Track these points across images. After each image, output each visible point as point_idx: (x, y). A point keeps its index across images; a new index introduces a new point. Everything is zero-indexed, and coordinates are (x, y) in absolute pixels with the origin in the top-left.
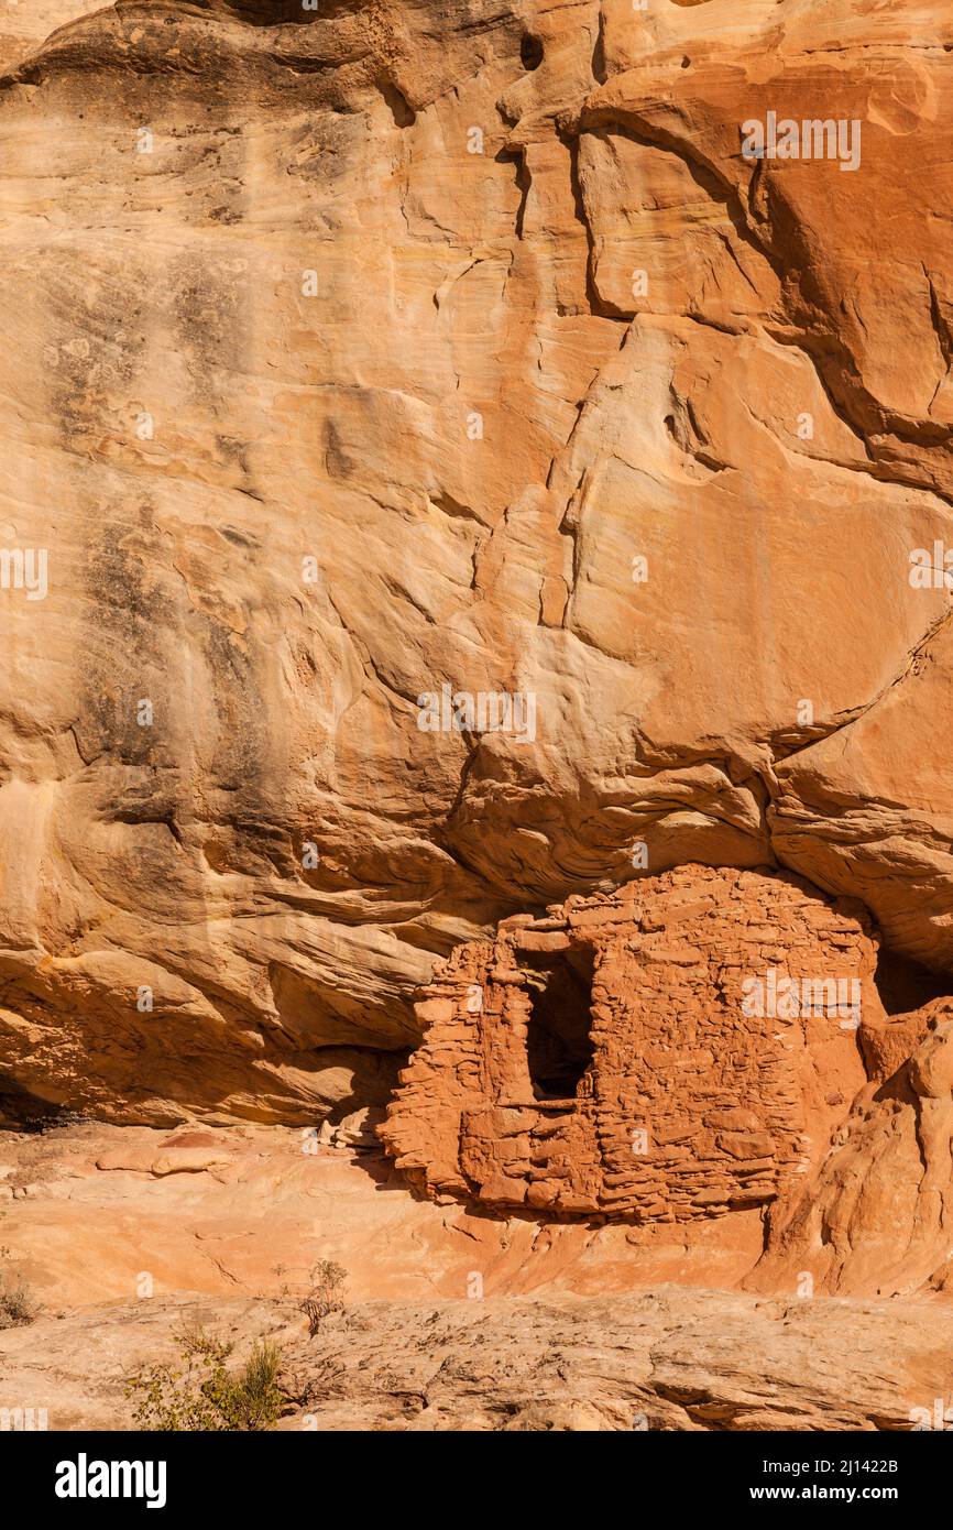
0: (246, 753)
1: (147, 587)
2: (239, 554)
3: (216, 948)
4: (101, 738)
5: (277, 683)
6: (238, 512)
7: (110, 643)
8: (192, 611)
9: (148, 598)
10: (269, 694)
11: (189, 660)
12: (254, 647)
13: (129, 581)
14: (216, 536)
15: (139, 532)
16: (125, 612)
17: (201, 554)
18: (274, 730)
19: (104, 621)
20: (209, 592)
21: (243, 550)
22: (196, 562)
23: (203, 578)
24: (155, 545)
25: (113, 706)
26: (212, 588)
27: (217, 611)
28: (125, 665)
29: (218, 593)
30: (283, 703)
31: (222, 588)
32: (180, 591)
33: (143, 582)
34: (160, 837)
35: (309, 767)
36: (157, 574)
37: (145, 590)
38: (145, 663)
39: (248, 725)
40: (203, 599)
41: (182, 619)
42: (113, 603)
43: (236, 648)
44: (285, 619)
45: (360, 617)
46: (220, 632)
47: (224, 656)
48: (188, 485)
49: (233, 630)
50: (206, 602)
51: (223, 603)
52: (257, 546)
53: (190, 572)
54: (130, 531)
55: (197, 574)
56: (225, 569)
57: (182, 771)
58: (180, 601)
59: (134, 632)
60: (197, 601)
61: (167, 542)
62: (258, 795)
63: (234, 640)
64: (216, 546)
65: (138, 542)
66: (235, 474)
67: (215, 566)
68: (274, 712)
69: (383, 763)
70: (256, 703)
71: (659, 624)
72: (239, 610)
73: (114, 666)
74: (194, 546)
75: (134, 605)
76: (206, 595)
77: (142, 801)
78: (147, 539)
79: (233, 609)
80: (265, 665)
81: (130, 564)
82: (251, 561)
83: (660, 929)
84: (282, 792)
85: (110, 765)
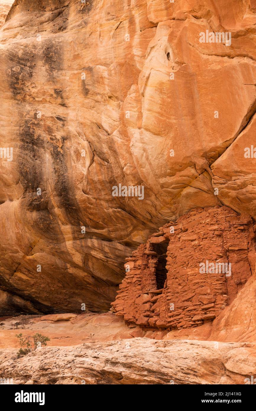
0: (62, 183)
1: (36, 137)
2: (60, 123)
3: (69, 250)
4: (26, 184)
5: (70, 161)
6: (60, 111)
7: (27, 155)
8: (48, 142)
9: (36, 140)
10: (68, 165)
11: (48, 157)
12: (64, 151)
13: (31, 135)
14: (55, 119)
15: (34, 120)
16: (31, 145)
17: (51, 125)
18: (70, 176)
19: (25, 148)
20: (52, 136)
21: (62, 122)
22: (49, 127)
23: (51, 132)
24: (38, 124)
25: (27, 173)
26: (53, 135)
27: (55, 141)
28: (30, 161)
29: (55, 136)
30: (72, 167)
31: (56, 134)
32: (46, 137)
33: (35, 135)
34: (46, 214)
35: (80, 186)
36: (39, 132)
37: (35, 138)
38: (36, 159)
39: (63, 175)
40: (51, 138)
41: (46, 145)
42: (27, 143)
43: (60, 152)
44: (73, 141)
45: (91, 137)
46: (56, 147)
47: (56, 155)
48: (47, 105)
49: (59, 146)
50: (51, 139)
51: (56, 139)
52: (65, 120)
53: (47, 131)
54: (31, 120)
55: (49, 130)
56: (57, 129)
57: (47, 191)
58: (45, 139)
59: (33, 151)
60: (49, 139)
61: (42, 123)
62: (68, 197)
63: (59, 149)
64: (55, 122)
65: (34, 124)
66: (59, 100)
67: (54, 128)
68: (70, 171)
69: (101, 182)
70: (65, 168)
71: (167, 120)
72: (60, 140)
73: (27, 161)
74: (49, 123)
75: (33, 142)
76: (52, 137)
77: (39, 203)
78: (36, 122)
79: (59, 140)
80: (67, 156)
81: (31, 130)
82: (64, 125)
83: (187, 230)
84: (74, 195)
85: (29, 192)
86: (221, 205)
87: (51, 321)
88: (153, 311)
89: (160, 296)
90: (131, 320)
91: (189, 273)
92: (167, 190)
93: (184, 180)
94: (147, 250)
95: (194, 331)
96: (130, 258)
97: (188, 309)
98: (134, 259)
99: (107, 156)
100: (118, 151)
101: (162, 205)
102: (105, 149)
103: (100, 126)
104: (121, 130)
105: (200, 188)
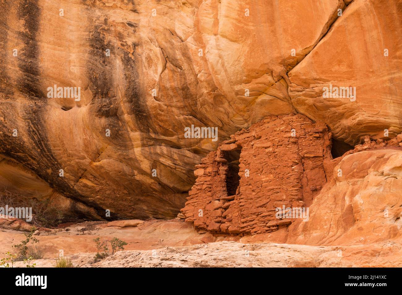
0: (133, 90)
1: (106, 42)
2: (131, 29)
3: (138, 157)
4: (95, 90)
5: (142, 67)
6: (132, 17)
7: (96, 60)
8: (118, 48)
9: (106, 46)
10: (139, 71)
11: (118, 63)
12: (135, 57)
13: (101, 41)
14: (125, 25)
15: (104, 26)
16: (101, 51)
17: (121, 31)
18: (141, 82)
19: (94, 54)
20: (123, 42)
21: (133, 28)
22: (120, 33)
23: (122, 38)
24: (108, 30)
25: (97, 79)
26: (124, 40)
27: (126, 47)
28: (100, 66)
29: (126, 42)
30: (143, 73)
31: (127, 40)
32: (116, 43)
33: (105, 41)
34: (115, 120)
36: (109, 38)
37: (106, 43)
38: (106, 65)
39: (134, 81)
40: (121, 44)
41: (116, 51)
42: (97, 48)
43: (131, 58)
44: (144, 48)
45: (164, 43)
46: (126, 54)
47: (127, 61)
48: (118, 11)
49: (130, 53)
50: (122, 45)
51: (127, 45)
52: (136, 27)
53: (118, 36)
54: (101, 26)
55: (120, 36)
56: (128, 35)
57: (117, 97)
58: (116, 45)
59: (103, 56)
60: (120, 45)
61: (113, 29)
62: (138, 104)
63: (130, 55)
64: (125, 28)
65: (104, 29)
66: (130, 6)
67: (125, 34)
68: (141, 77)
69: (174, 89)
70: (136, 74)
71: (245, 27)
72: (131, 46)
73: (97, 67)
74: (120, 29)
75: (103, 48)
76: (123, 43)
77: (108, 109)
78: (106, 28)
79: (130, 46)
80: (138, 62)
81: (101, 36)
82: (135, 31)
83: (260, 137)
84: (145, 102)
85: (98, 98)
86: (296, 113)
87: (118, 227)
88: (225, 218)
89: (232, 202)
90: (202, 226)
91: (263, 180)
92: (242, 98)
93: (260, 88)
94: (217, 157)
95: (269, 236)
96: (200, 165)
97: (262, 215)
98: (204, 166)
99: (180, 63)
100: (192, 57)
101: (234, 112)
102: (179, 55)
103: (173, 33)
104: (195, 36)
105: (276, 96)
